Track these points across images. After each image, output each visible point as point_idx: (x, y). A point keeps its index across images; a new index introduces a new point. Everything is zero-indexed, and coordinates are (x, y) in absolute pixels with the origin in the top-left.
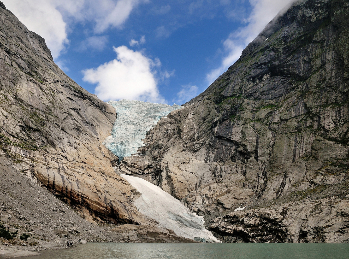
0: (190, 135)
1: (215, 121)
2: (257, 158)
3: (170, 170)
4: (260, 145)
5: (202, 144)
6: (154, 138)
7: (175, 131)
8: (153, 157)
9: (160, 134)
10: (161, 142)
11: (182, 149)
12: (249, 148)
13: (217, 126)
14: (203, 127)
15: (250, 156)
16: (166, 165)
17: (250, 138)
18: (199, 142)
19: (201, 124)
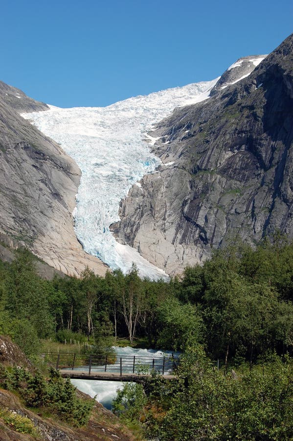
0: (161, 213)
1: (187, 199)
2: (211, 245)
3: (142, 250)
4: (215, 234)
5: (172, 223)
6: (126, 213)
7: (148, 207)
8: (125, 235)
9: (132, 209)
10: (133, 219)
11: (153, 228)
12: (208, 235)
13: (188, 205)
14: (174, 204)
15: (208, 243)
16: (138, 245)
17: (210, 225)
18: (169, 221)
19: (173, 200)
